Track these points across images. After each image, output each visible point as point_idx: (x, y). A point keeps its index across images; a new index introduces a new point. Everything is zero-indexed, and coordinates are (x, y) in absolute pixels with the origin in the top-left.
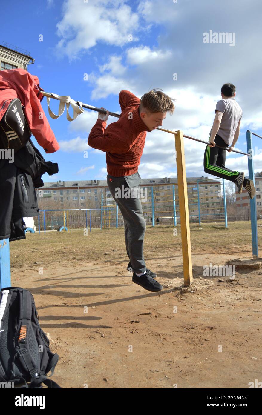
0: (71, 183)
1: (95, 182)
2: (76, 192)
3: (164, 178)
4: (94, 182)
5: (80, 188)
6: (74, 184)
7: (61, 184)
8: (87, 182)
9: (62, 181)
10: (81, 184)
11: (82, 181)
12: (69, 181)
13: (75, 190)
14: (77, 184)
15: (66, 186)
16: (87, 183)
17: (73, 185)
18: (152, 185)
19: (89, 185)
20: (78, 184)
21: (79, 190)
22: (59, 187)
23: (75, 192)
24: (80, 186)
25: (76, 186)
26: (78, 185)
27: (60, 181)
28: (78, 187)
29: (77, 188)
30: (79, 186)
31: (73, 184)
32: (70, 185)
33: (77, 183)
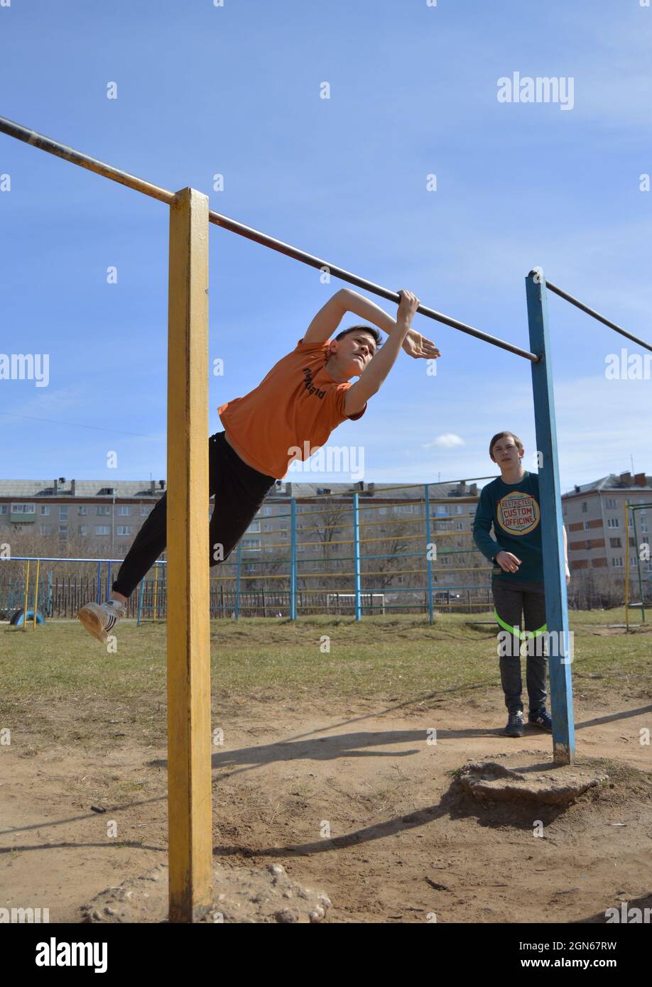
0: (94, 486)
1: (162, 488)
2: (108, 513)
3: (355, 484)
4: (159, 486)
5: (119, 501)
6: (103, 490)
7: (66, 487)
8: (141, 483)
9: (68, 479)
10: (122, 491)
11: (125, 482)
12: (88, 481)
13: (103, 509)
14: (109, 491)
15: (78, 493)
16: (138, 490)
17: (99, 494)
18: (323, 501)
19: (145, 493)
20: (112, 489)
21: (113, 506)
22: (60, 496)
23: (103, 512)
24: (119, 496)
25: (107, 496)
26: (114, 492)
27: (62, 480)
28: (112, 499)
29: (110, 501)
30: (115, 494)
31: (100, 489)
32: (92, 493)
33: (111, 487)
